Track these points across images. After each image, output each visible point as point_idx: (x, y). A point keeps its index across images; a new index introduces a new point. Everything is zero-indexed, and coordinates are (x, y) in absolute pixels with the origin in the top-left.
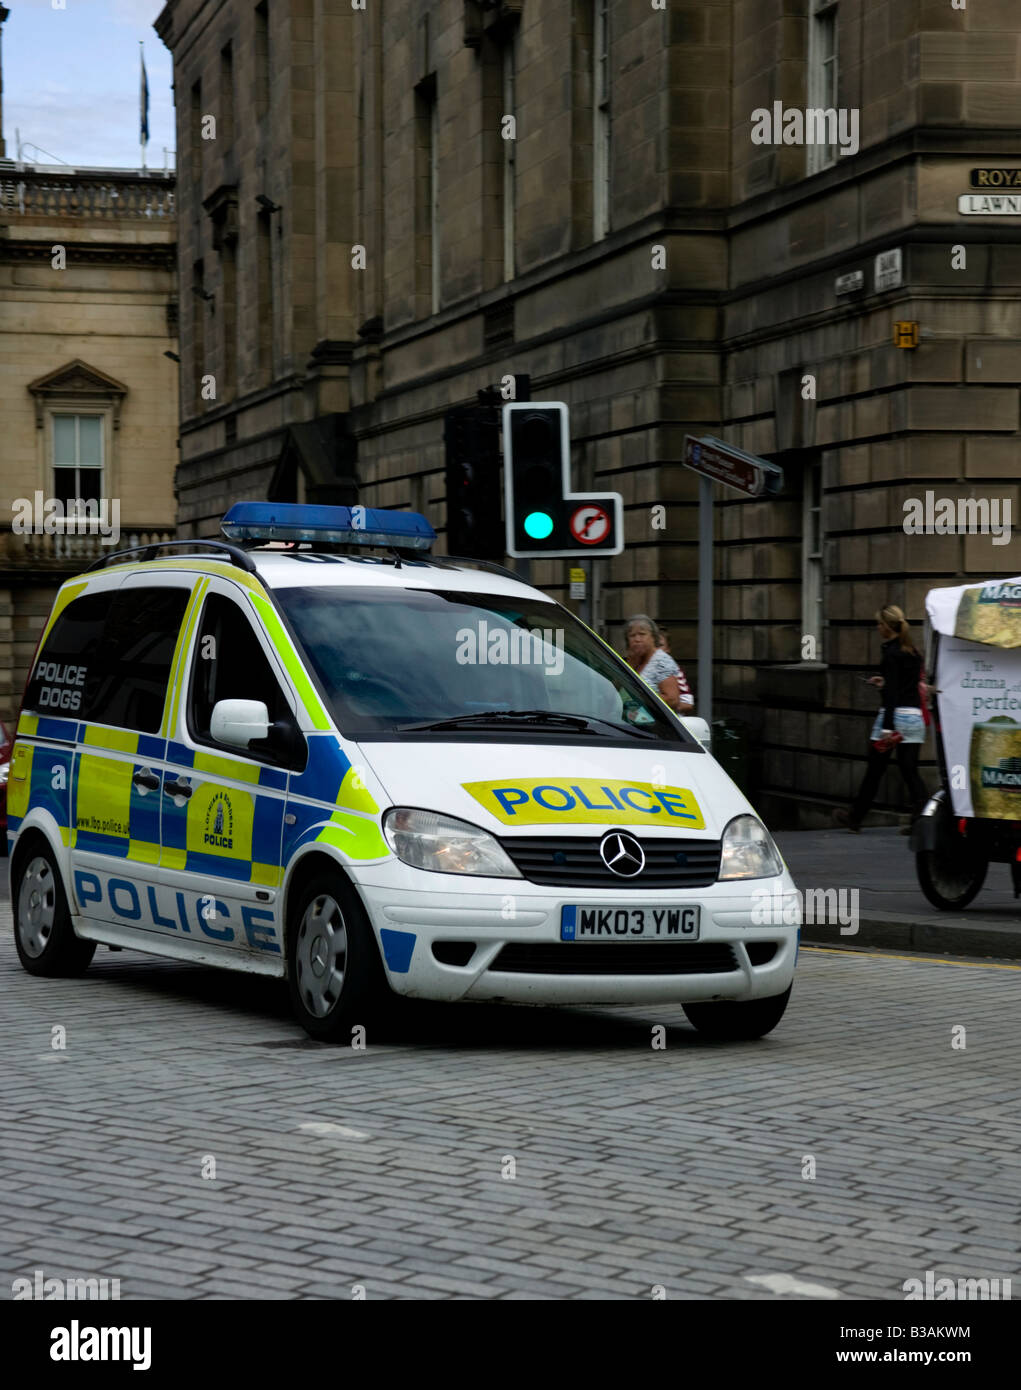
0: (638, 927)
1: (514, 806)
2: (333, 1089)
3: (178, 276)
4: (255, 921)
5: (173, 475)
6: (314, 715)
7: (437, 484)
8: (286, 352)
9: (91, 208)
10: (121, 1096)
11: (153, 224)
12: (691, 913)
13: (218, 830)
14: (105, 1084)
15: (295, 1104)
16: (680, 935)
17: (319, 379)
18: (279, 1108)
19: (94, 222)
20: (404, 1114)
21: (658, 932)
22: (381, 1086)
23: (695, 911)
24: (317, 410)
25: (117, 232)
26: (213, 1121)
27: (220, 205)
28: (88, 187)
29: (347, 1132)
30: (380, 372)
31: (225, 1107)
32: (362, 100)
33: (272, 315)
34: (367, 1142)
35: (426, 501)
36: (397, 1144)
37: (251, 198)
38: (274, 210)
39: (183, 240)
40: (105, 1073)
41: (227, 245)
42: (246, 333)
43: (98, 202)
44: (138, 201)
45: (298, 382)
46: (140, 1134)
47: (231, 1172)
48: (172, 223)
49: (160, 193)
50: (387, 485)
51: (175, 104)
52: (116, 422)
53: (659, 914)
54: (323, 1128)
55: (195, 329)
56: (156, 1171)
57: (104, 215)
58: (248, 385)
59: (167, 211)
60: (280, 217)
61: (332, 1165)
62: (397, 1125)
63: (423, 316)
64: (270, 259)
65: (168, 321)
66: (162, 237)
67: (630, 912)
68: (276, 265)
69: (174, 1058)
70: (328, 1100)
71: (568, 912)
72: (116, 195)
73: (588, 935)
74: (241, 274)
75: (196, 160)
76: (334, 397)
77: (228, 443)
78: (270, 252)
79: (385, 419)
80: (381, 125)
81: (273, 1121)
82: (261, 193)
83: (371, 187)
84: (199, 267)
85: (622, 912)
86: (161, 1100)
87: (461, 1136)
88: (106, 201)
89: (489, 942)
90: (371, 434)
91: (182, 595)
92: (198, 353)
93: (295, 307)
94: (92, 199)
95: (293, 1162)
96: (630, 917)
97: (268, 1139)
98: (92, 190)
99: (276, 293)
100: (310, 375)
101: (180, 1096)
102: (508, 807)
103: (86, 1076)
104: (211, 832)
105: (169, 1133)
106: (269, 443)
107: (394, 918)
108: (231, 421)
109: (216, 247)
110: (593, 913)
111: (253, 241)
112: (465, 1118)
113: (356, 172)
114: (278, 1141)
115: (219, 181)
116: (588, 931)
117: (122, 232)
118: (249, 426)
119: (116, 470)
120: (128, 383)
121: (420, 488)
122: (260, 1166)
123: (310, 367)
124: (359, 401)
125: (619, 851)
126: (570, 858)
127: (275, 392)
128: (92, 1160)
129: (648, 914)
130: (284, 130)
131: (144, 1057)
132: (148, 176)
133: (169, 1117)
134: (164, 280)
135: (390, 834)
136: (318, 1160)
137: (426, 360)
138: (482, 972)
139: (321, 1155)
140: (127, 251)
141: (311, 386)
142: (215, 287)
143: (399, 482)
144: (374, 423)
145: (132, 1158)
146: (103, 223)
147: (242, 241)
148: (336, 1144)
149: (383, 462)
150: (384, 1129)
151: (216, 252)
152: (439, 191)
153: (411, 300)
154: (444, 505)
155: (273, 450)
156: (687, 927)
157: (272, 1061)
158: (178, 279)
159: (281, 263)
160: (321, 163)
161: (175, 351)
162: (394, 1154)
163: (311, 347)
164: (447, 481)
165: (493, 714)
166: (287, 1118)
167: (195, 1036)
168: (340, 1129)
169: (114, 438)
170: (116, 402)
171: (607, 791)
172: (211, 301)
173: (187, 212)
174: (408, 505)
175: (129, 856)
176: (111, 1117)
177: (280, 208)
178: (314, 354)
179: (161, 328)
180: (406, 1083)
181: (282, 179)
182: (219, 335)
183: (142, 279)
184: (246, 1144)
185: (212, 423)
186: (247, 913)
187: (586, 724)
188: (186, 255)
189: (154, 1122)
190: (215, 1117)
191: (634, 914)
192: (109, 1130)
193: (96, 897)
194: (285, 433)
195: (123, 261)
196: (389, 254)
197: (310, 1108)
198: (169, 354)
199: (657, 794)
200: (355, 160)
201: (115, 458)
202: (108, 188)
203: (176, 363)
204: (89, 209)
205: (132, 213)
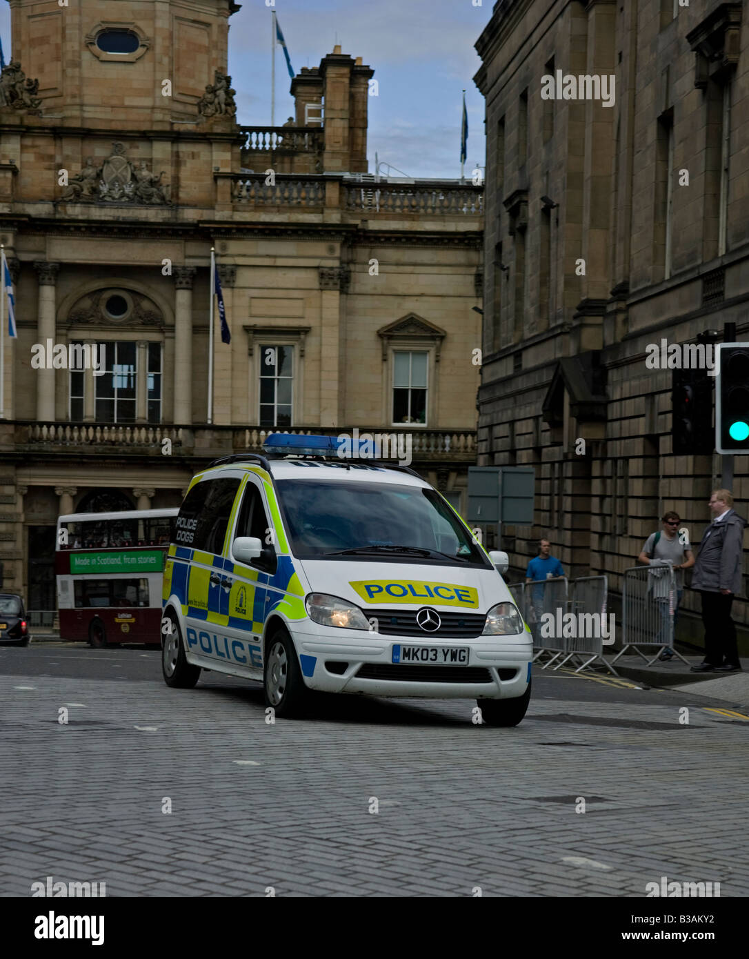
0: (434, 657)
1: (374, 594)
2: (586, 833)
3: (484, 253)
4: (254, 652)
5: (476, 394)
6: (282, 546)
7: (665, 401)
8: (559, 307)
9: (425, 207)
10: (436, 831)
11: (466, 218)
12: (464, 651)
13: (241, 605)
14: (425, 823)
15: (558, 843)
16: (458, 663)
17: (582, 326)
18: (547, 845)
19: (427, 217)
20: (638, 853)
21: (445, 660)
22: (621, 832)
23: (467, 650)
24: (579, 349)
25: (443, 223)
26: (502, 852)
27: (515, 204)
28: (423, 193)
29: (597, 865)
30: (626, 321)
31: (509, 843)
32: (619, 128)
33: (549, 281)
34: (610, 872)
35: (656, 413)
36: (632, 875)
37: (538, 198)
38: (553, 207)
39: (488, 229)
40: (424, 815)
41: (519, 231)
42: (531, 294)
43: (430, 203)
44: (458, 202)
45: (566, 329)
46: (449, 860)
47: (513, 889)
48: (481, 217)
49: (473, 196)
50: (628, 401)
51: (486, 134)
52: (437, 356)
53: (446, 651)
54: (579, 861)
55: (495, 290)
56: (461, 886)
57: (434, 212)
58: (531, 330)
59: (478, 208)
60: (558, 211)
61: (585, 888)
62: (632, 861)
63: (658, 281)
64: (549, 241)
65: (476, 285)
66: (473, 226)
67: (430, 649)
68: (553, 246)
69: (474, 806)
70: (582, 841)
71: (396, 648)
72: (442, 198)
73: (406, 661)
74: (528, 252)
75: (499, 173)
76: (592, 339)
77: (515, 371)
78: (550, 237)
79: (628, 354)
80: (632, 146)
81: (543, 854)
82: (544, 195)
83: (623, 190)
84: (499, 247)
85: (425, 649)
86: (464, 836)
87: (680, 871)
88: (435, 202)
89: (355, 663)
90: (617, 365)
91: (237, 482)
92: (497, 307)
93: (565, 275)
94: (426, 201)
95: (558, 885)
96: (430, 652)
97: (540, 867)
98: (426, 194)
99: (553, 265)
100: (575, 323)
101: (477, 834)
102: (371, 594)
103: (412, 817)
104: (238, 606)
105: (470, 859)
106: (545, 371)
107: (306, 649)
108: (518, 355)
109: (512, 233)
110: (409, 649)
111: (538, 229)
112: (681, 858)
113: (613, 178)
114: (546, 869)
115: (515, 187)
116: (406, 658)
117: (446, 224)
118: (530, 359)
119: (436, 391)
120: (445, 329)
121: (653, 403)
122: (535, 886)
123: (575, 317)
124: (610, 342)
125: (426, 618)
126: (399, 621)
127: (551, 335)
128: (417, 876)
129: (440, 651)
130: (562, 149)
131: (452, 804)
132: (465, 184)
133: (470, 848)
134: (474, 256)
135: (309, 607)
136: (575, 884)
137: (659, 312)
138: (350, 678)
139: (578, 880)
140: (448, 236)
141: (575, 331)
142: (510, 261)
143: (637, 399)
144: (620, 357)
145: (444, 876)
146: (433, 217)
147: (529, 229)
148: (589, 874)
149: (626, 385)
150: (623, 863)
151: (511, 237)
152: (672, 192)
153: (650, 269)
154: (670, 416)
155: (547, 376)
156: (462, 658)
157: (543, 811)
158: (484, 256)
159: (557, 245)
160: (588, 173)
161: (480, 306)
162: (630, 882)
163: (577, 303)
164: (673, 399)
165: (376, 547)
166: (553, 852)
167: (488, 791)
168: (590, 862)
169: (436, 367)
170: (438, 343)
171: (427, 588)
172: (506, 272)
173: (492, 209)
174: (643, 416)
175: (208, 619)
176: (429, 846)
177: (558, 205)
178: (579, 308)
179: (471, 290)
180: (639, 831)
181: (560, 185)
182: (511, 296)
183: (458, 256)
184: (524, 870)
185: (506, 357)
186: (251, 648)
187: (429, 553)
188: (490, 240)
189: (459, 851)
190: (502, 850)
191: (432, 650)
192: (428, 856)
193: (195, 642)
194: (556, 364)
195: (446, 244)
196: (635, 237)
197: (570, 846)
198: (476, 309)
199: (455, 590)
200: (613, 170)
201: (436, 381)
202: (438, 193)
203: (480, 315)
204: (423, 207)
205: (453, 210)
